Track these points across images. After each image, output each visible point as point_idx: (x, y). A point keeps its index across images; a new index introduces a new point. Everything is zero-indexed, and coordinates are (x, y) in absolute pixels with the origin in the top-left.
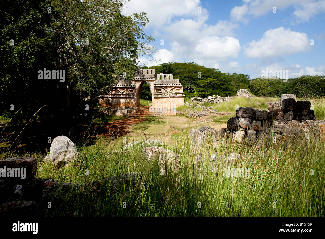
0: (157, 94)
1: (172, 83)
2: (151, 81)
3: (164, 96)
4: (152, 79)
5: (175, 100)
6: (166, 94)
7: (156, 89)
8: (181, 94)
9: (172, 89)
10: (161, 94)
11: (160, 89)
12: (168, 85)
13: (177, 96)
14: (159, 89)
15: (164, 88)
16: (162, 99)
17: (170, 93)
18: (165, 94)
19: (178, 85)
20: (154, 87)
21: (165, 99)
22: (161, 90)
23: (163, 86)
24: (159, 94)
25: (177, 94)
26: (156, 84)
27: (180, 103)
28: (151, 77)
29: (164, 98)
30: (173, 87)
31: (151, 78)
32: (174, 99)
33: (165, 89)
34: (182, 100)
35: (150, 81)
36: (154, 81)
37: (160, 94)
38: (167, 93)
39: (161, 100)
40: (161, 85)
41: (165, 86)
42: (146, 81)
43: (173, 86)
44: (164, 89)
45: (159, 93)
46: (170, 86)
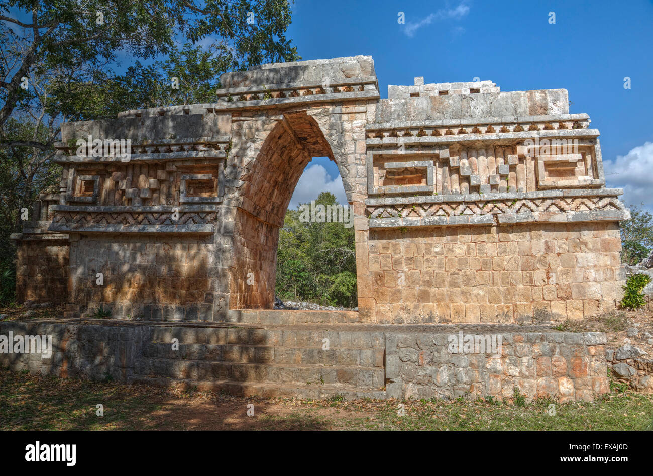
0: (389, 201)
1: (511, 118)
2: (344, 109)
3: (454, 217)
4: (355, 94)
5: (548, 248)
6: (468, 203)
7: (387, 165)
8: (589, 197)
9: (513, 159)
10: (427, 199)
11: (418, 164)
12: (483, 129)
13: (560, 218)
14: (409, 164)
15: (444, 153)
16: (438, 244)
17: (505, 195)
18: (459, 203)
19: (562, 127)
20: (370, 148)
21: (461, 245)
22: (421, 174)
23: (443, 138)
24: (406, 200)
25: (563, 198)
26: (387, 125)
27: (592, 274)
28: (348, 81)
29: (454, 230)
30: (522, 150)
31: (349, 87)
32: (538, 242)
33: (454, 161)
34: (606, 247)
35: (338, 109)
36: (372, 108)
37: (421, 199)
38: (474, 197)
39: (428, 251)
40: (422, 131)
41: (456, 137)
42: (310, 112)
43: (520, 142)
44: (445, 163)
45: (404, 195)
46: (496, 135)
